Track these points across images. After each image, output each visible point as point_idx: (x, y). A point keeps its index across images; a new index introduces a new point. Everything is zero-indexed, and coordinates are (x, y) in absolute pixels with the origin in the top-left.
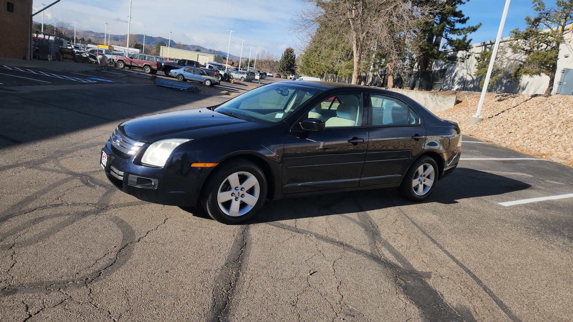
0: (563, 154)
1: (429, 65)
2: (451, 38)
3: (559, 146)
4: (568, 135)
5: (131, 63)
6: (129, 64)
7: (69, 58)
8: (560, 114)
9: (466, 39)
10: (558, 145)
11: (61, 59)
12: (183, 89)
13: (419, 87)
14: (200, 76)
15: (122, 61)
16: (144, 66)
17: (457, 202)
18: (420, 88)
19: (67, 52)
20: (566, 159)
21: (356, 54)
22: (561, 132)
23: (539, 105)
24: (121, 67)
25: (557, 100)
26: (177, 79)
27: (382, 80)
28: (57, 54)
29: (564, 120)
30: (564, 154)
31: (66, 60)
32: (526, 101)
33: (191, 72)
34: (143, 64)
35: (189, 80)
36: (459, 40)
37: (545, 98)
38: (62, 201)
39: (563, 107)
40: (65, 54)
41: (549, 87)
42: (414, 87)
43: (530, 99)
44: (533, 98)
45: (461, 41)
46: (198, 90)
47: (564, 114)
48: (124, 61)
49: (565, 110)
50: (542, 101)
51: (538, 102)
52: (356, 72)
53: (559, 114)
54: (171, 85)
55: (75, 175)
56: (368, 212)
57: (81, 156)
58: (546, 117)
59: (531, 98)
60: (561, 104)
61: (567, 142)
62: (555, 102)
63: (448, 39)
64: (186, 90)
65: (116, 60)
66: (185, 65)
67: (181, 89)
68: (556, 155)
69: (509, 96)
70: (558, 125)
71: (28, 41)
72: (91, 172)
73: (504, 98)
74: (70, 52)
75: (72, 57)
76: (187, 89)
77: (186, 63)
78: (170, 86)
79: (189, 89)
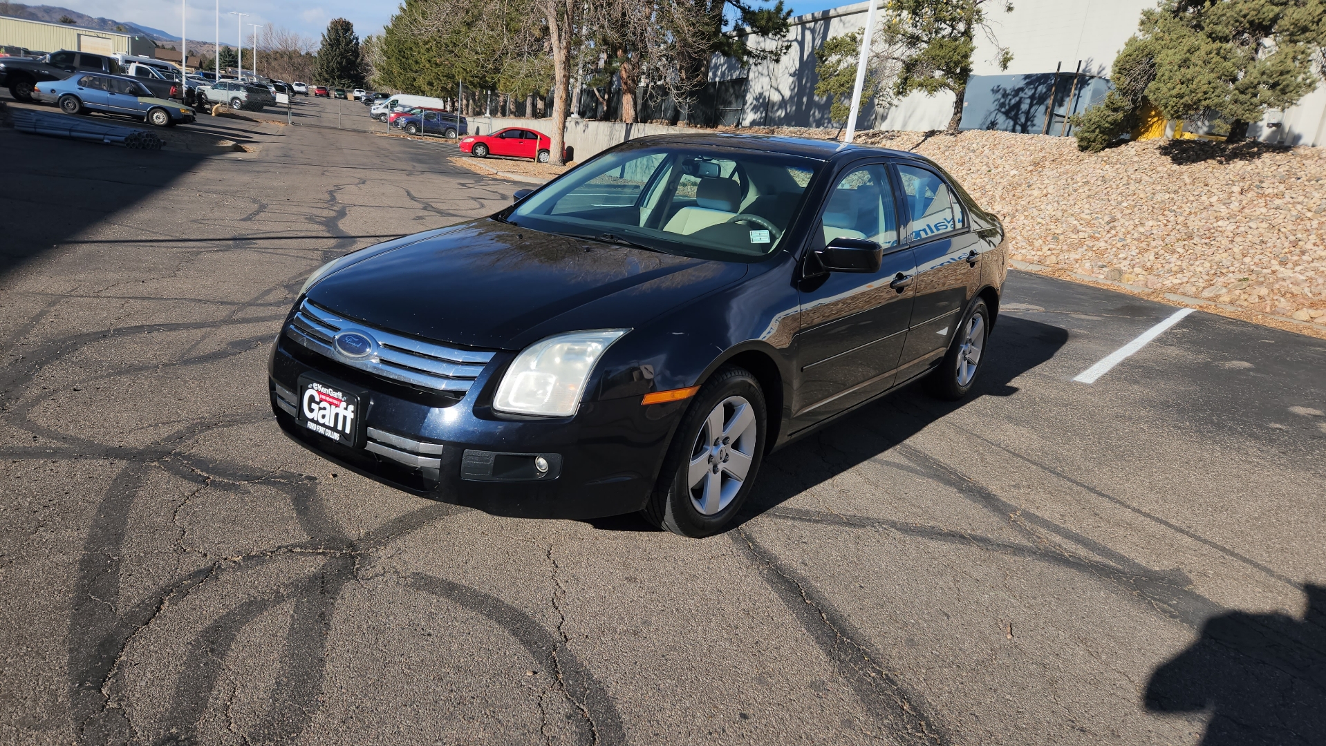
0: (1032, 255)
1: (703, 69)
2: (749, 7)
3: (1019, 238)
4: (1026, 213)
8: (993, 171)
9: (781, 10)
10: (1014, 235)
12: (112, 141)
13: (689, 118)
14: (131, 99)
17: (1014, 390)
18: (690, 121)
20: (1040, 263)
21: (557, 42)
22: (1011, 208)
23: (947, 154)
25: (978, 141)
26: (59, 110)
27: (605, 103)
29: (1005, 183)
30: (1033, 253)
32: (918, 145)
33: (102, 89)
35: (99, 111)
36: (769, 12)
37: (952, 138)
38: (205, 555)
39: (994, 157)
41: (955, 114)
42: (678, 120)
43: (923, 141)
44: (929, 139)
45: (773, 13)
46: (159, 140)
47: (1000, 169)
49: (999, 161)
50: (949, 145)
51: (942, 146)
52: (561, 87)
53: (990, 171)
54: (70, 130)
55: (138, 457)
56: (908, 441)
57: (75, 390)
58: (969, 178)
59: (925, 139)
60: (987, 151)
61: (1028, 228)
62: (974, 145)
63: (743, 9)
64: (122, 142)
66: (73, 70)
67: (106, 141)
68: (1020, 257)
69: (882, 136)
70: (998, 193)
72: (168, 439)
73: (873, 140)
76: (126, 139)
77: (77, 62)
78: (67, 133)
79: (131, 140)
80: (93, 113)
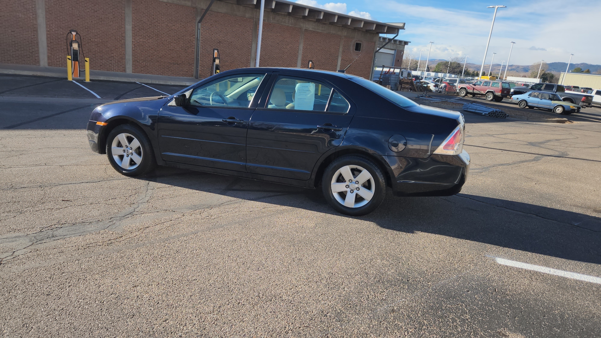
5: (474, 90)
6: (471, 91)
7: (407, 88)
11: (399, 89)
15: (465, 88)
16: (486, 93)
19: (406, 82)
24: (463, 95)
26: (517, 106)
28: (396, 84)
31: (404, 89)
34: (486, 91)
40: (403, 84)
48: (467, 89)
64: (487, 114)
65: (459, 88)
71: (370, 74)
74: (410, 82)
75: (410, 87)
77: (543, 88)
79: (491, 114)
80: (535, 108)
